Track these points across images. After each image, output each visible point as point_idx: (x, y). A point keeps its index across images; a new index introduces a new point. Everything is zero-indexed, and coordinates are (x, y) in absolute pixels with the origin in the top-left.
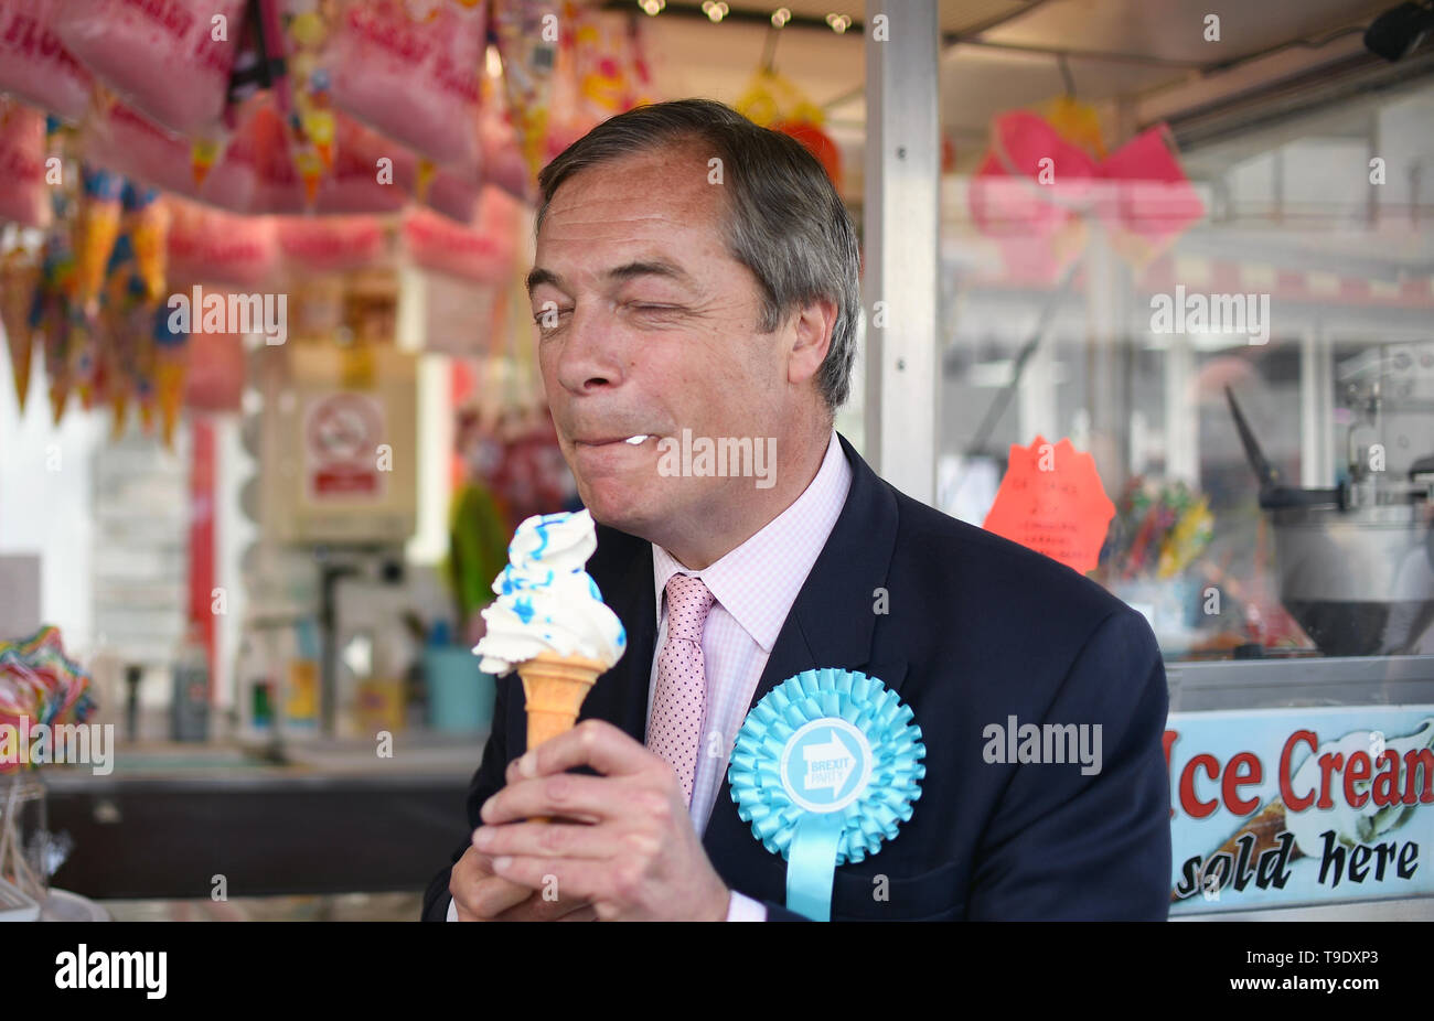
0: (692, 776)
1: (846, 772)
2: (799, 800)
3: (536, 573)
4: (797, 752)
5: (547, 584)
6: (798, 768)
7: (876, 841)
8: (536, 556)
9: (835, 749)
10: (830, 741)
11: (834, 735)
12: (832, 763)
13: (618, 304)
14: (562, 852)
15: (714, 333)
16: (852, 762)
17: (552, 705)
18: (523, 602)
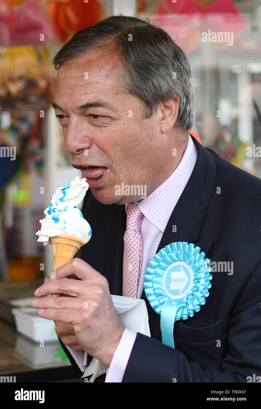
0: (137, 283)
1: (185, 283)
2: (167, 293)
3: (61, 206)
4: (169, 274)
5: (65, 210)
6: (169, 281)
7: (192, 312)
8: (61, 200)
9: (181, 274)
10: (180, 271)
11: (182, 268)
12: (180, 279)
13: (86, 116)
14: (63, 307)
15: (124, 126)
16: (187, 280)
17: (64, 254)
18: (56, 216)
